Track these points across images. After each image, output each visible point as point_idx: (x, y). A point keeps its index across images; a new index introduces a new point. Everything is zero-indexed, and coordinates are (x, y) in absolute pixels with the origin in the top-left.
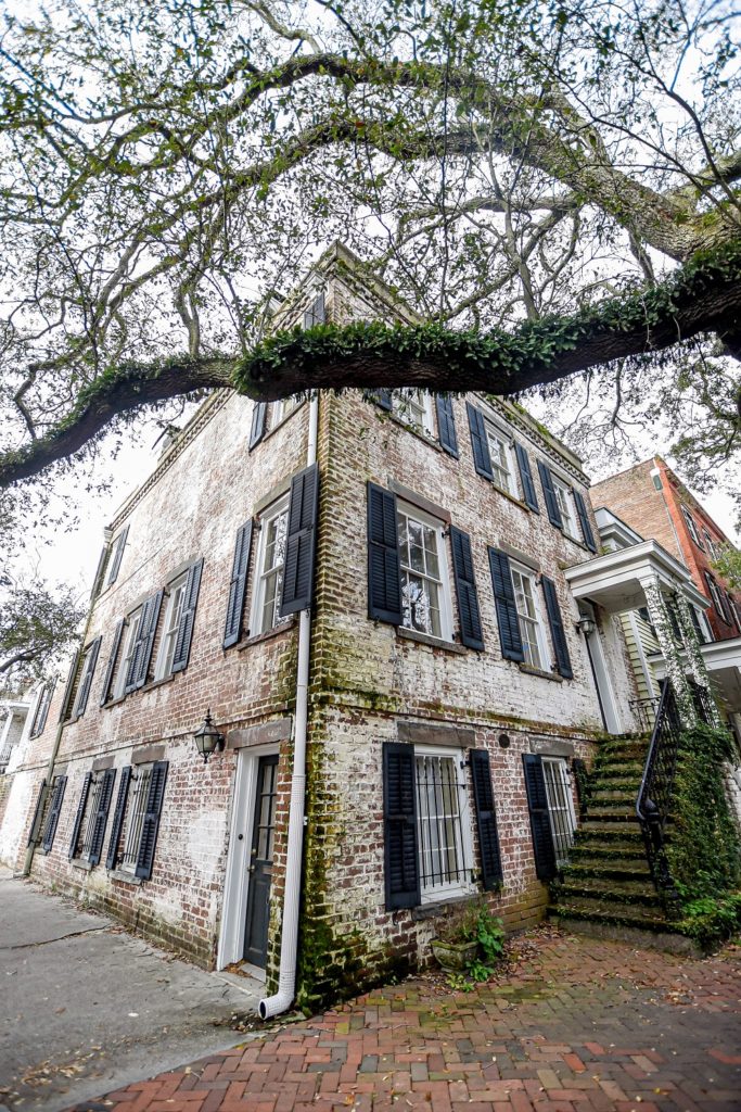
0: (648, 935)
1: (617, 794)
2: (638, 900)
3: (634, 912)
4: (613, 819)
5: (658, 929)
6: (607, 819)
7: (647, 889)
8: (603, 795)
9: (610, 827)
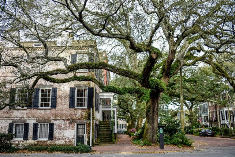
0: (109, 143)
1: (103, 129)
2: (108, 140)
3: (107, 141)
4: (104, 132)
5: (110, 142)
6: (103, 132)
7: (109, 139)
8: (101, 129)
9: (103, 133)
